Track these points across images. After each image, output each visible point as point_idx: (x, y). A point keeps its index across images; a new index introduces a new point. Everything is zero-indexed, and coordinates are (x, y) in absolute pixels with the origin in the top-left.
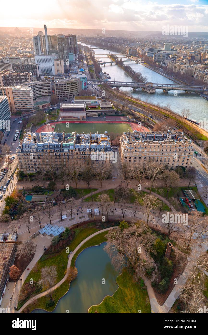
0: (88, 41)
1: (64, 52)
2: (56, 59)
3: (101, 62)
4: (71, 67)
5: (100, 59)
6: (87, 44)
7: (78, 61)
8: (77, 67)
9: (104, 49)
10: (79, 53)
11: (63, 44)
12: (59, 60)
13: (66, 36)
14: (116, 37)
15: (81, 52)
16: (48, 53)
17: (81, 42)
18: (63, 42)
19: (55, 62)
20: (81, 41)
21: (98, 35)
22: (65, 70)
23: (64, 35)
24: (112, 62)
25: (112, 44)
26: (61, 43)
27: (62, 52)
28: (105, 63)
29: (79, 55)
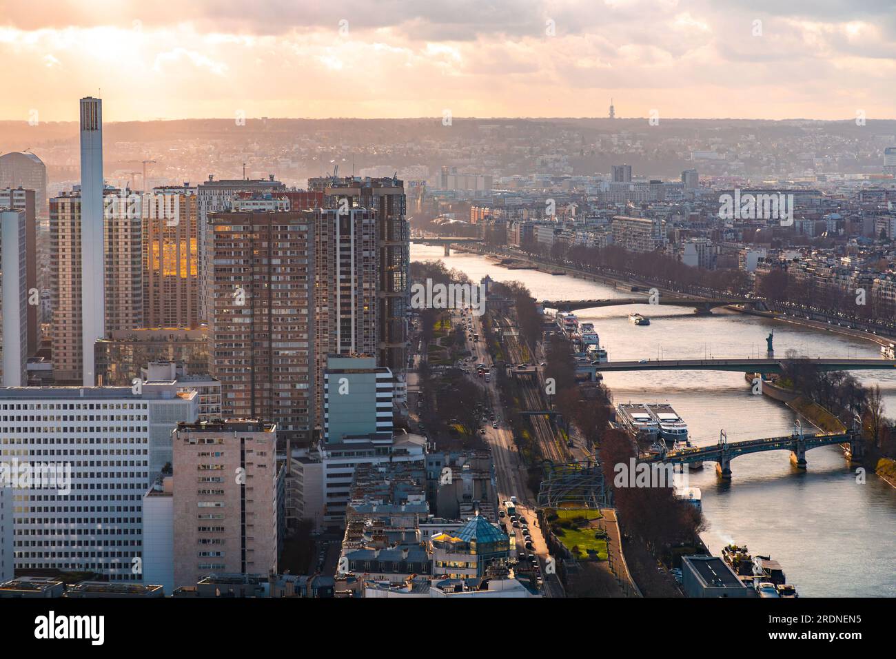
0: (515, 229)
1: (270, 353)
2: (197, 427)
3: (680, 447)
4: (355, 504)
5: (667, 408)
6: (508, 264)
7: (419, 440)
8: (417, 500)
9: (703, 311)
10: (429, 350)
11: (271, 269)
12: (226, 436)
13: (295, 195)
14: (818, 184)
15: (449, 341)
16: (100, 368)
17: (446, 244)
18: (270, 254)
19: (186, 458)
20: (448, 229)
21: (619, 173)
22: (285, 541)
23: (278, 190)
24: (812, 442)
25: (787, 255)
26: (252, 260)
27: (254, 345)
28: (724, 453)
29: (423, 370)
